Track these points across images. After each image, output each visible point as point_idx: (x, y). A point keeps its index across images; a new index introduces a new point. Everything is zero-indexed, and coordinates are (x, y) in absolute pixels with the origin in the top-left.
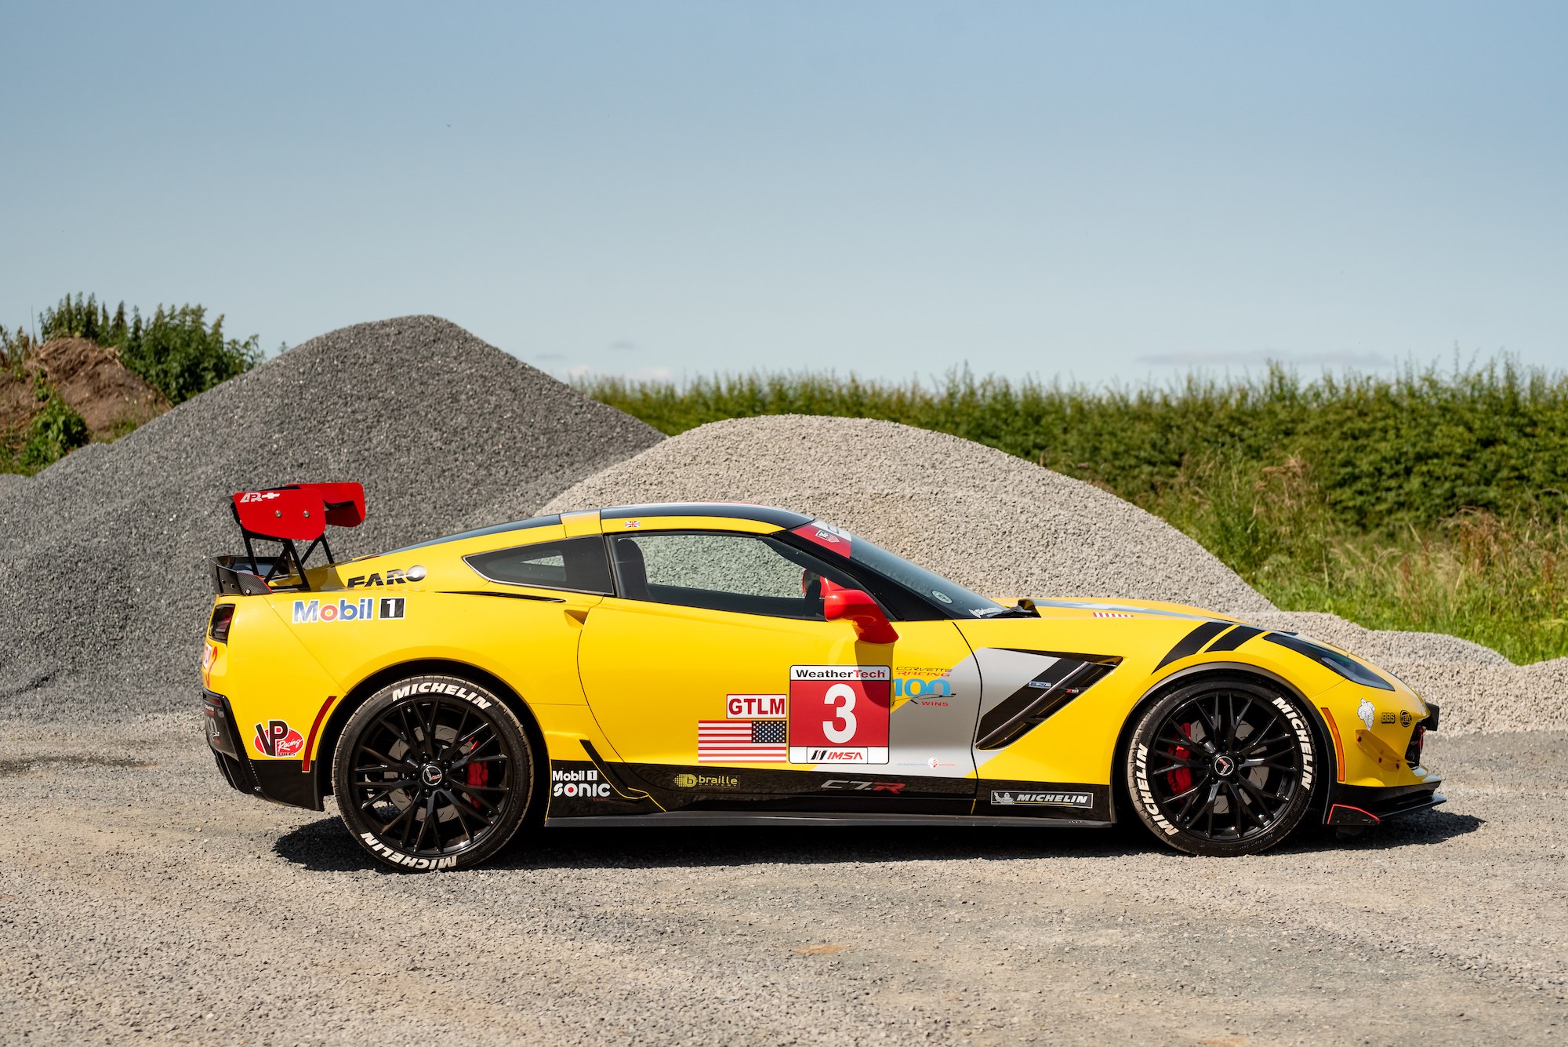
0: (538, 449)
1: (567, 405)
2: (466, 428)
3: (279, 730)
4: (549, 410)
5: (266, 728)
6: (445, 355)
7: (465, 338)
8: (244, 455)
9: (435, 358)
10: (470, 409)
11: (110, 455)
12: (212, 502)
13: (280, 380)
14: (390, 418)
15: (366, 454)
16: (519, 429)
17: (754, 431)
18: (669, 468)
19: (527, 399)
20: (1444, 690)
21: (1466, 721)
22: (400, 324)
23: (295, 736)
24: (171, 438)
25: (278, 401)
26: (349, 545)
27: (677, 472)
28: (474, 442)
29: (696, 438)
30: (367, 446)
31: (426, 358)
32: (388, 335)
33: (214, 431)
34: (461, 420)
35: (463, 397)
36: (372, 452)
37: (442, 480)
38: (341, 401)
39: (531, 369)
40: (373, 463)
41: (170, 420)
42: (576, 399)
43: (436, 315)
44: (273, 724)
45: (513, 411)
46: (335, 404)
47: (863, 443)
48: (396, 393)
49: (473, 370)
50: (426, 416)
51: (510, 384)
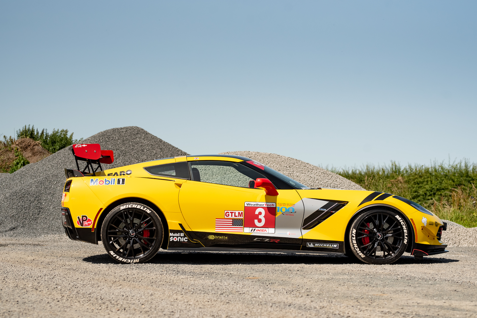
1: (177, 154)
2: (146, 159)
3: (84, 218)
5: (81, 218)
6: (140, 138)
7: (147, 133)
9: (137, 139)
11: (36, 165)
14: (123, 156)
19: (165, 152)
20: (447, 234)
21: (454, 243)
22: (127, 128)
23: (90, 220)
24: (55, 160)
30: (115, 164)
31: (134, 139)
32: (123, 132)
33: (68, 158)
35: (145, 150)
36: (117, 165)
39: (166, 143)
41: (55, 155)
43: (138, 126)
44: (83, 217)
47: (268, 160)
48: (125, 148)
49: (149, 143)
50: (134, 155)
51: (160, 147)
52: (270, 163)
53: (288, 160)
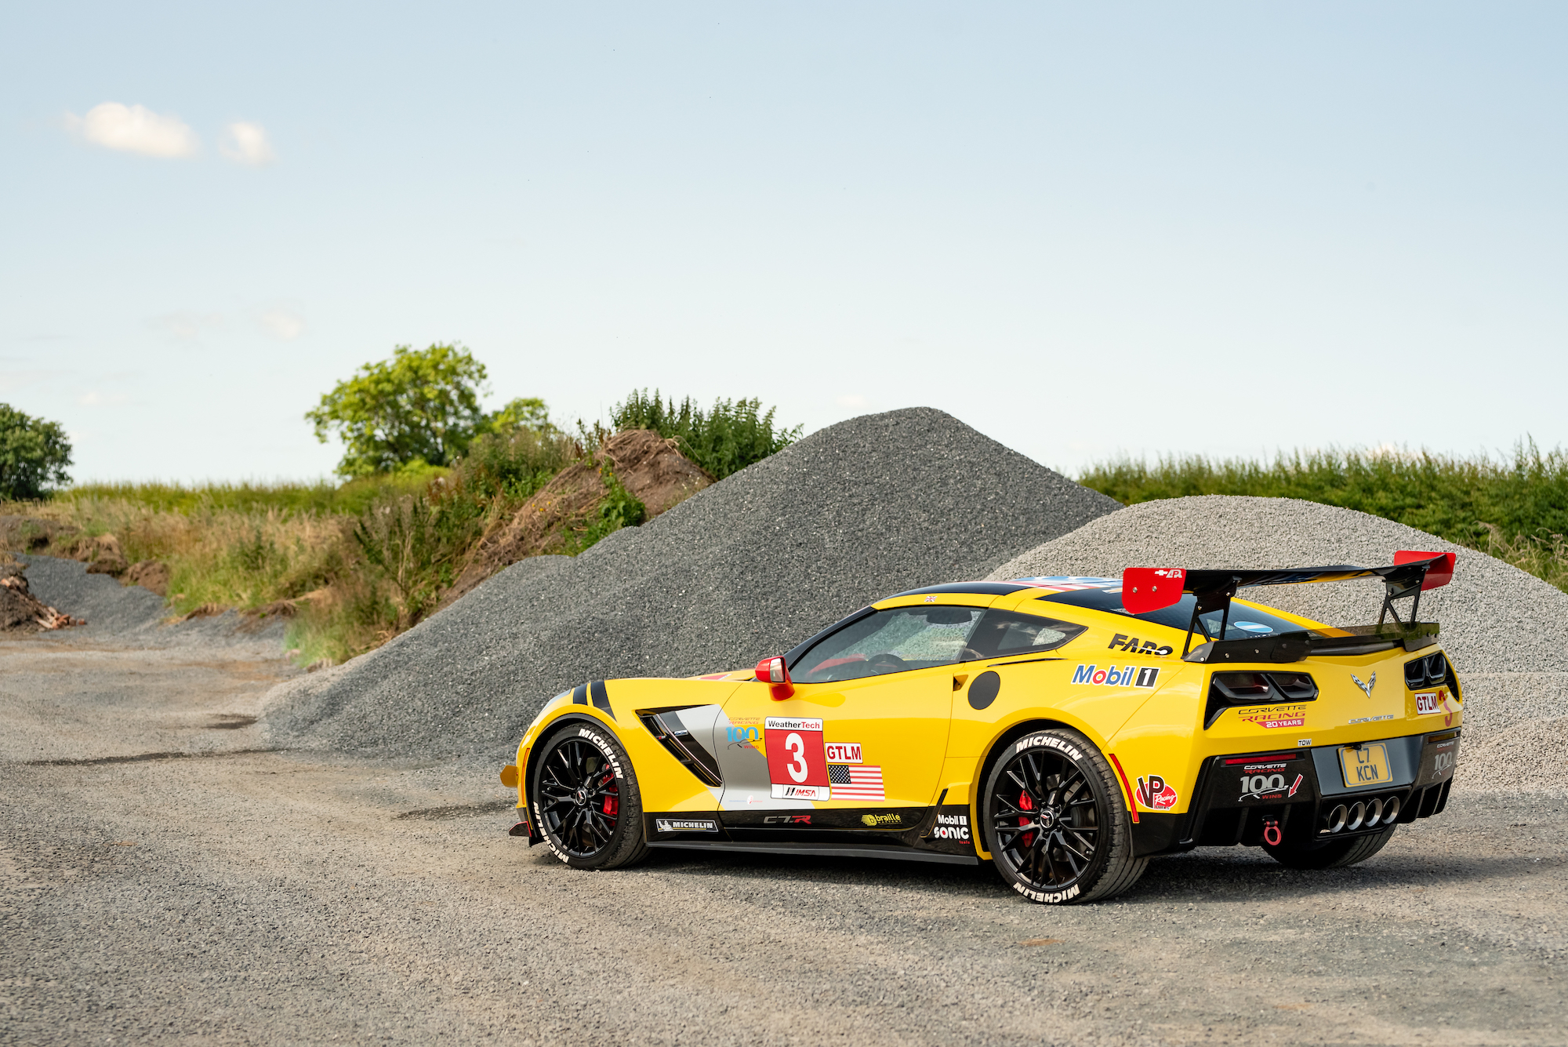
0: (1017, 528)
1: (1047, 487)
2: (952, 509)
4: (1029, 492)
6: (937, 443)
7: (958, 427)
8: (749, 536)
9: (928, 447)
10: (958, 492)
11: (636, 537)
12: (716, 578)
14: (883, 501)
15: (860, 534)
17: (1175, 510)
18: (1095, 545)
19: (1010, 483)
22: (897, 414)
24: (689, 521)
25: (783, 487)
27: (1101, 549)
28: (958, 522)
29: (1122, 517)
30: (860, 527)
31: (920, 447)
32: (887, 426)
33: (726, 515)
35: (952, 481)
36: (865, 532)
38: (840, 486)
39: (1016, 454)
40: (866, 542)
41: (690, 505)
42: (1056, 481)
43: (932, 407)
45: (997, 494)
46: (834, 489)
47: (1276, 521)
48: (890, 478)
49: (962, 457)
50: (916, 499)
51: (995, 468)
52: (1279, 532)
53: (1338, 518)
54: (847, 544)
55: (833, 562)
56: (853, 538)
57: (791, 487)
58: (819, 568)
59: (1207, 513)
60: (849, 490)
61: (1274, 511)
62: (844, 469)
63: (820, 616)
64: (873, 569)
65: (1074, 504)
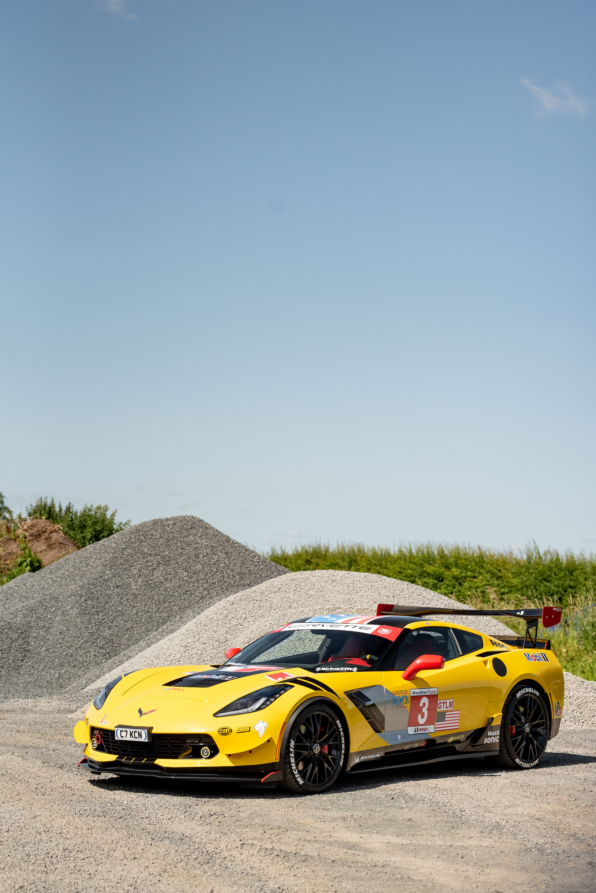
0: (234, 582)
1: (252, 561)
2: (200, 571)
4: (242, 563)
6: (195, 535)
7: (206, 527)
8: (91, 581)
9: (190, 537)
10: (204, 562)
11: (31, 579)
12: (72, 602)
13: (114, 545)
14: (164, 565)
15: (150, 582)
16: (227, 572)
17: (310, 577)
18: (267, 593)
19: (233, 558)
22: (175, 519)
24: (60, 571)
25: (111, 555)
26: (136, 625)
27: (270, 596)
28: (203, 578)
30: (151, 578)
31: (186, 536)
32: (169, 525)
33: (79, 569)
34: (199, 567)
35: (201, 556)
36: (153, 581)
37: (185, 596)
38: (142, 556)
39: (237, 542)
40: (153, 586)
41: (61, 562)
42: (256, 558)
43: (194, 516)
45: (225, 563)
46: (139, 557)
47: (361, 585)
48: (169, 553)
49: (208, 543)
50: (182, 564)
51: (225, 550)
52: (363, 591)
53: (394, 585)
54: (143, 587)
55: (136, 596)
56: (147, 584)
57: (115, 555)
58: (128, 599)
59: (326, 579)
60: (147, 558)
61: (361, 579)
62: (144, 547)
63: (126, 625)
64: (156, 600)
65: (266, 571)
